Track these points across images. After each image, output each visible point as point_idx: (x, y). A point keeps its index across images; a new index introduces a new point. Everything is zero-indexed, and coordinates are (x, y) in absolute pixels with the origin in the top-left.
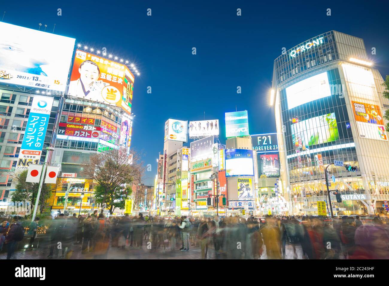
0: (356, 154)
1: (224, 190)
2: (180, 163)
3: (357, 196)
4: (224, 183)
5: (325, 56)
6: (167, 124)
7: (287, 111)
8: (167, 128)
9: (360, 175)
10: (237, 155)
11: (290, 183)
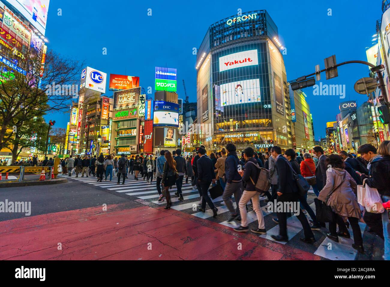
0: (271, 114)
1: (150, 138)
2: (100, 110)
3: (268, 145)
4: (150, 131)
5: (257, 31)
6: (84, 72)
7: (218, 72)
8: (84, 75)
9: (272, 130)
10: (166, 107)
11: (214, 134)
